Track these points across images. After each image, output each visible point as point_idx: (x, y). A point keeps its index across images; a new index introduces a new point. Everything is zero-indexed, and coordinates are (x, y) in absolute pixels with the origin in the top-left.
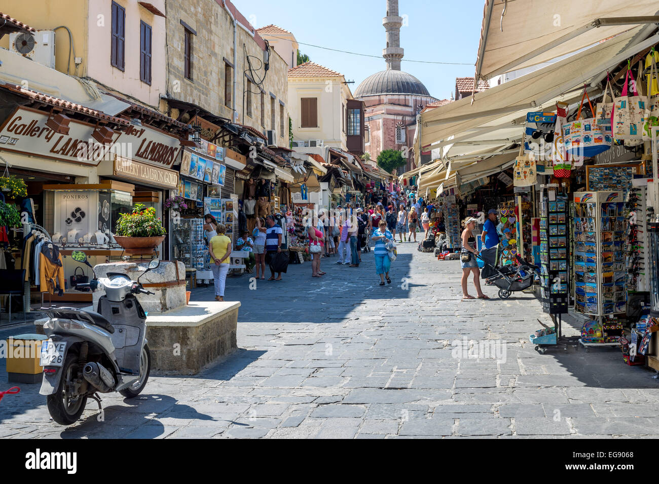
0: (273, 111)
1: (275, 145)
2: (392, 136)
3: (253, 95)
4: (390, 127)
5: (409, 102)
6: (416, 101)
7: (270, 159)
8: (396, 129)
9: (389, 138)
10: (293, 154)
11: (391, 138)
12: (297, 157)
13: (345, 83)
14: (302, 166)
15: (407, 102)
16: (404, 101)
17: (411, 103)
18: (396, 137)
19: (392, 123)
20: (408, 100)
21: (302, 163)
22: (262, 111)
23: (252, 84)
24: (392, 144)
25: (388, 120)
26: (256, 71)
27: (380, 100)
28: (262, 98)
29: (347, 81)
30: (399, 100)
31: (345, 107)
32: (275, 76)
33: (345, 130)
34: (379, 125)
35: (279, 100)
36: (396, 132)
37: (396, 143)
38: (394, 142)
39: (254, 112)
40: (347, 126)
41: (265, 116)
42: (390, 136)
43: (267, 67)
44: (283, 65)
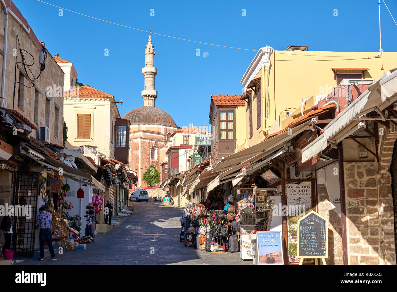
0: (48, 112)
1: (47, 141)
2: (147, 155)
3: (25, 88)
4: (147, 148)
5: (161, 130)
6: (166, 129)
7: (40, 151)
8: (151, 150)
9: (145, 156)
10: (65, 151)
11: (147, 156)
12: (68, 153)
13: (115, 103)
14: (73, 162)
15: (159, 130)
16: (157, 129)
17: (162, 131)
18: (151, 156)
19: (148, 145)
20: (160, 128)
21: (74, 159)
22: (36, 109)
23: (25, 78)
24: (147, 161)
25: (145, 143)
26: (30, 67)
27: (139, 128)
28: (37, 96)
29: (116, 101)
30: (153, 128)
31: (114, 124)
32: (51, 79)
33: (113, 142)
34: (138, 146)
35: (55, 103)
36: (151, 152)
37: (151, 160)
38: (149, 159)
39: (27, 106)
40: (115, 140)
41: (39, 114)
42: (146, 155)
43: (42, 67)
44: (59, 71)
